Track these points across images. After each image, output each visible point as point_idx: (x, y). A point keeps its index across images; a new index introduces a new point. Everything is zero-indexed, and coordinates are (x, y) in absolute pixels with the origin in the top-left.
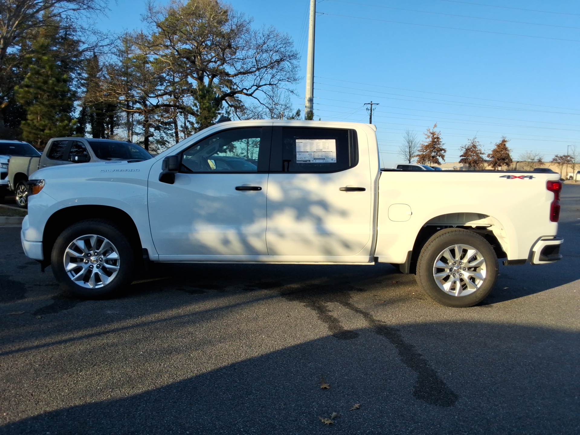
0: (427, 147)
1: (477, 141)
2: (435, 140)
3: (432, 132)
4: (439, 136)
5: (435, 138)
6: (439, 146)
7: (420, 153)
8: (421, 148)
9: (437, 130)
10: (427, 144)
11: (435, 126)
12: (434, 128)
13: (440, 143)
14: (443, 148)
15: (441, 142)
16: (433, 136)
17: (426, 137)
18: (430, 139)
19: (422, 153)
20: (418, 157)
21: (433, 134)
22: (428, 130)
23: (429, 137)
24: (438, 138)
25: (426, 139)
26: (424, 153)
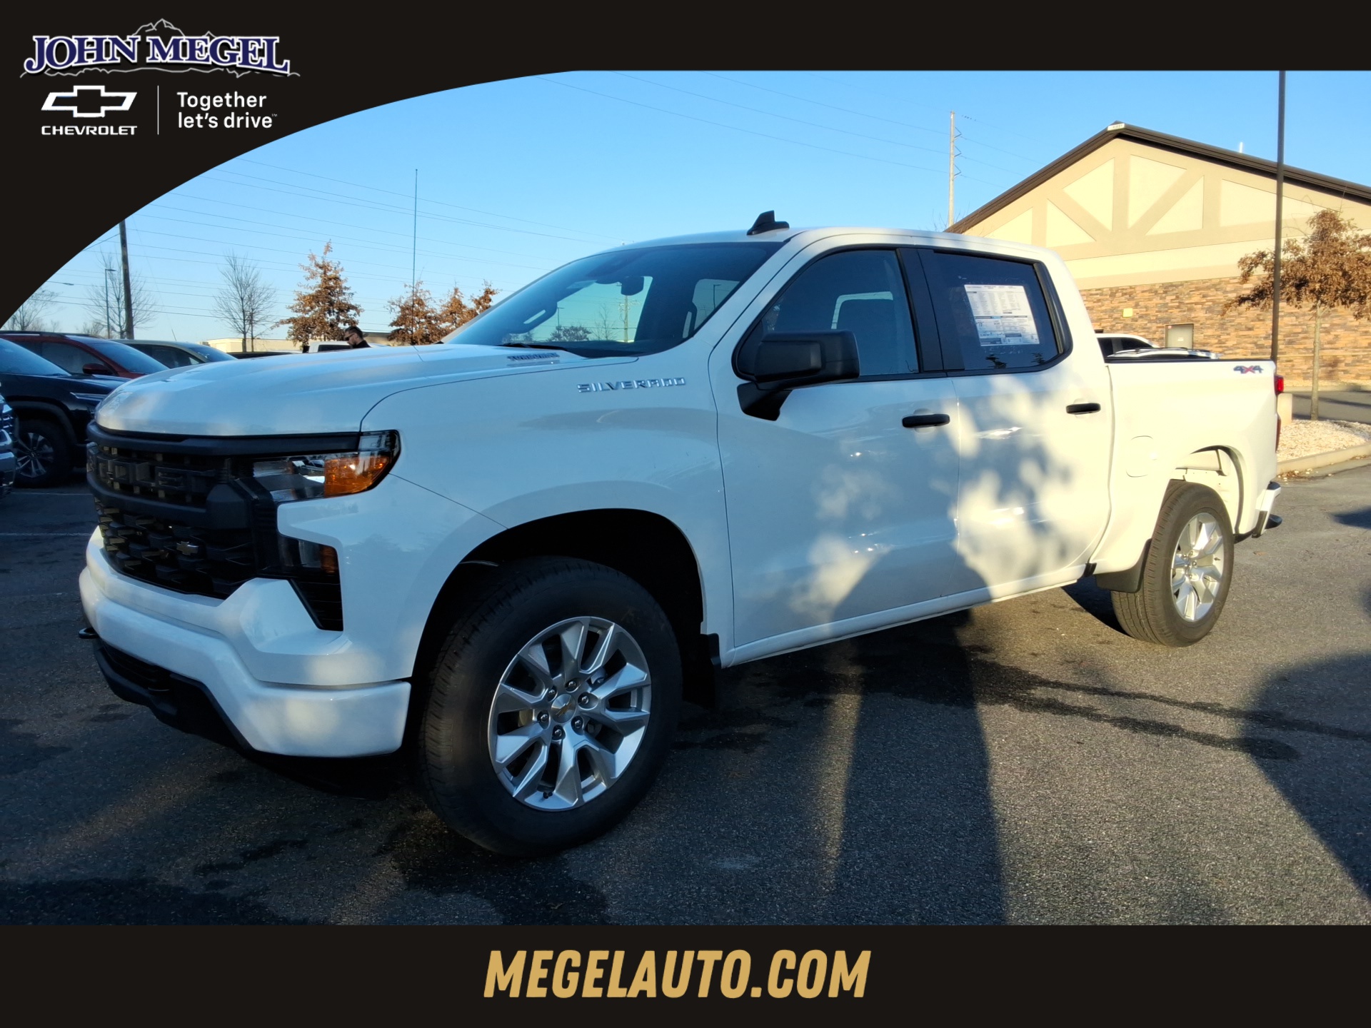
0: (315, 298)
1: (424, 290)
2: (331, 283)
3: (321, 263)
4: (338, 275)
5: (330, 279)
6: (341, 298)
7: (296, 315)
8: (297, 302)
9: (331, 259)
10: (312, 292)
11: (328, 248)
12: (325, 253)
13: (344, 291)
14: (353, 304)
15: (346, 288)
16: (325, 273)
17: (308, 275)
18: (319, 280)
19: (300, 314)
20: (291, 325)
21: (324, 267)
22: (312, 258)
23: (314, 275)
24: (336, 278)
25: (308, 279)
26: (307, 316)
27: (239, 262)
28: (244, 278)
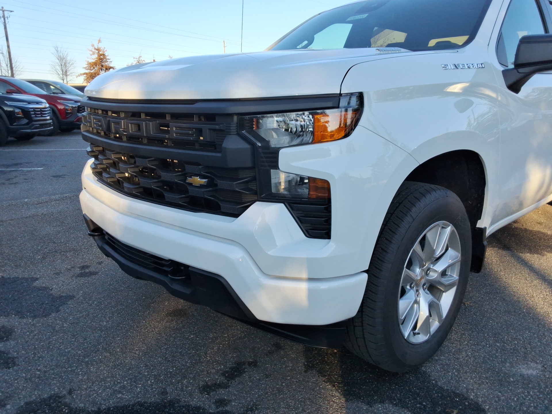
0: (95, 64)
1: (142, 60)
2: (102, 57)
3: (97, 48)
4: (104, 53)
5: (101, 55)
6: (106, 63)
7: (87, 71)
8: (87, 65)
9: (101, 46)
10: (94, 61)
11: (100, 41)
12: (98, 43)
13: (108, 60)
14: (112, 66)
15: (108, 59)
16: (99, 52)
17: (92, 53)
18: (96, 56)
19: (89, 71)
20: (85, 75)
21: (98, 50)
22: (93, 46)
23: (94, 53)
24: (104, 55)
25: (91, 55)
26: (92, 72)
27: (59, 49)
28: (61, 55)
